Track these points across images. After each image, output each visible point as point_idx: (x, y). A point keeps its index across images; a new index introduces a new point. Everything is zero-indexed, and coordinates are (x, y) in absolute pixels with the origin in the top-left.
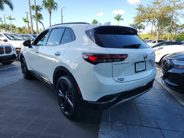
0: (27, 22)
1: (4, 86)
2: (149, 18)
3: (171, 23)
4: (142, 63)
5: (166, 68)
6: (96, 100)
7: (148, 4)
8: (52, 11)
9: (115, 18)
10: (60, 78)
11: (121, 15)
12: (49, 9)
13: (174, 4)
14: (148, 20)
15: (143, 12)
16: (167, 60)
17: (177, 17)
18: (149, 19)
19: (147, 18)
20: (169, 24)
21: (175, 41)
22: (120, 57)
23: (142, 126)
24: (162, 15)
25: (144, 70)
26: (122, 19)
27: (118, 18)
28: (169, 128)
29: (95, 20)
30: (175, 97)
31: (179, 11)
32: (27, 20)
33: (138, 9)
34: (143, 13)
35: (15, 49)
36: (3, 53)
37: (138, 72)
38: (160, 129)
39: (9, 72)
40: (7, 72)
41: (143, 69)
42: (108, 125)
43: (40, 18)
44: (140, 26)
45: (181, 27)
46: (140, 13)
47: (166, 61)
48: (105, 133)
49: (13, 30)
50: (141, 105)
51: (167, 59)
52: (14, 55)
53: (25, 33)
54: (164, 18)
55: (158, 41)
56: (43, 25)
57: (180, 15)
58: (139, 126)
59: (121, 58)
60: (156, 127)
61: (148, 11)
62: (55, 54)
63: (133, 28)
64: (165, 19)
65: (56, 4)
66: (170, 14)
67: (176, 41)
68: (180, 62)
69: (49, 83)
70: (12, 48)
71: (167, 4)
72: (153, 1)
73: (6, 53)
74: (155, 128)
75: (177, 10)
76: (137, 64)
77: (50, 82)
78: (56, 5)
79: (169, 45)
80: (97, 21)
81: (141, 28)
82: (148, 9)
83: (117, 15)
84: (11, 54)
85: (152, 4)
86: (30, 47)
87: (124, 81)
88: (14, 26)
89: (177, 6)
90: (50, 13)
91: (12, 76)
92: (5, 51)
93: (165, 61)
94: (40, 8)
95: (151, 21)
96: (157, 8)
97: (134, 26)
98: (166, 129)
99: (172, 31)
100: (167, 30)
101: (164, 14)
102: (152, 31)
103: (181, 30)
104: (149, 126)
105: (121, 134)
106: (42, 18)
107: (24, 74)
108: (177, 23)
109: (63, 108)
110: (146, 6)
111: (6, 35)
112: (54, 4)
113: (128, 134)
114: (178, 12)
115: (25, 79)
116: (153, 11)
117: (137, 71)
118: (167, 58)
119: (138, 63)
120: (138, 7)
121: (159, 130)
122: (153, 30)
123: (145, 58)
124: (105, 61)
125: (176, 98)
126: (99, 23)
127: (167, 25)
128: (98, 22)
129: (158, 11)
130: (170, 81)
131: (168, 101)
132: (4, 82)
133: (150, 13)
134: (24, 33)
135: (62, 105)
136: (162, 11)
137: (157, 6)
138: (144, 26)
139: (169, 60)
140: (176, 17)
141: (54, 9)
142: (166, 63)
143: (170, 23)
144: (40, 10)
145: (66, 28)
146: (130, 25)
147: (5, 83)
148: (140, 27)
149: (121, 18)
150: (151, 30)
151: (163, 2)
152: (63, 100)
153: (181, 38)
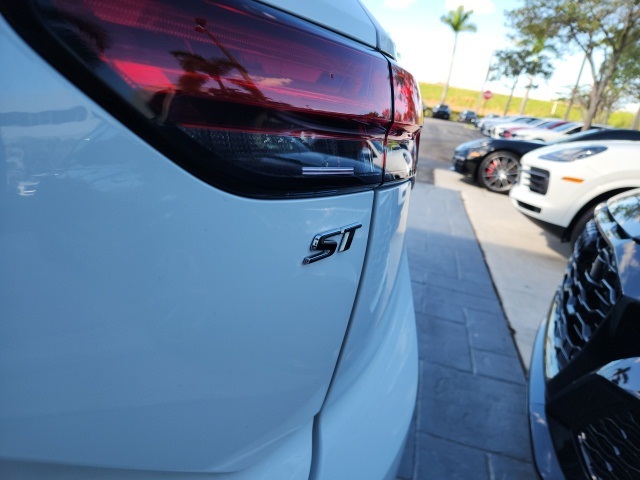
2: (572, 24)
5: (590, 319)
9: (444, 19)
11: (471, 12)
16: (613, 239)
26: (473, 28)
27: (458, 22)
44: (534, 62)
47: (604, 243)
51: (621, 233)
81: (539, 72)
83: (455, 10)
93: (593, 243)
95: (577, 40)
102: (576, 87)
118: (620, 219)
139: (630, 246)
148: (534, 68)
150: (575, 84)
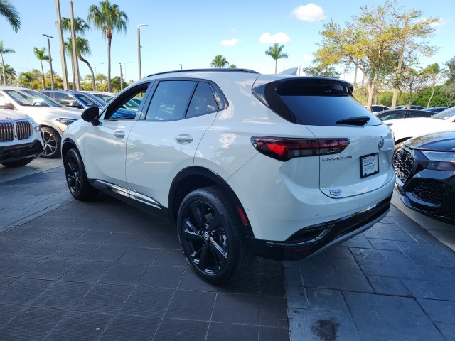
0: (47, 58)
1: (30, 218)
2: (351, 56)
3: (400, 66)
4: (372, 157)
6: (284, 239)
7: (347, 23)
8: (115, 32)
9: (267, 53)
10: (191, 194)
11: (283, 46)
12: (105, 28)
13: (406, 23)
14: (347, 59)
15: (337, 40)
16: (409, 150)
17: (415, 51)
18: (351, 58)
19: (347, 55)
20: (395, 68)
21: (409, 109)
22: (326, 145)
23: (375, 293)
24: (381, 48)
25: (376, 173)
26: (285, 56)
27: (276, 53)
28: (431, 295)
29: (220, 57)
30: (430, 232)
31: (417, 40)
32: (46, 54)
33: (324, 33)
34: (337, 43)
35: (38, 129)
36: (12, 139)
37: (367, 176)
38: (414, 298)
39: (30, 185)
40: (26, 186)
41: (373, 171)
42: (302, 294)
43: (83, 50)
44: (326, 72)
45: (421, 76)
46: (331, 43)
48: (300, 310)
49: (7, 78)
50: (362, 250)
52: (37, 142)
53: (39, 86)
54: (384, 56)
55: (372, 107)
56: (90, 66)
57: (419, 48)
58: (368, 295)
59: (328, 147)
60: (405, 295)
61: (348, 38)
62: (176, 139)
63: (311, 76)
64: (387, 57)
65: (125, 15)
66: (396, 47)
67: (412, 108)
68: (439, 156)
69: (157, 207)
70: (33, 126)
71: (391, 23)
72: (360, 16)
73: (19, 139)
74: (402, 296)
75: (413, 38)
76: (363, 160)
77: (159, 205)
78: (123, 18)
79: (401, 117)
80: (224, 59)
82: (349, 33)
83: (273, 46)
84: (31, 140)
85: (357, 21)
86: (97, 123)
87: (342, 195)
88: (10, 67)
89: (414, 28)
90: (110, 37)
91: (40, 194)
92: (16, 134)
93: (404, 153)
94: (83, 24)
95: (354, 62)
96: (369, 31)
97: (312, 72)
98: (425, 297)
99: (402, 85)
100: (390, 83)
101: (385, 45)
102: (355, 83)
103: (421, 82)
104: (390, 293)
105: (335, 311)
106: (87, 49)
107: (72, 191)
108: (413, 67)
109: (198, 261)
110: (343, 27)
111: (9, 92)
112: (120, 15)
113: (350, 310)
114: (415, 42)
115: (78, 202)
116: (360, 38)
117: (364, 175)
118: (409, 146)
119: (365, 157)
120: (325, 29)
121: (411, 300)
122: (357, 82)
123: (380, 147)
124: (296, 153)
125: (434, 234)
126: (231, 64)
127: (389, 71)
128: (227, 62)
129: (371, 37)
130: (420, 196)
131: (419, 240)
132: (28, 209)
133: (353, 43)
134: (36, 87)
135: (193, 256)
136: (381, 39)
137: (369, 28)
138: (336, 73)
139: (413, 151)
140: (410, 53)
141: (119, 27)
142: (409, 158)
143: (397, 66)
144: (82, 30)
145: (198, 82)
146: (305, 71)
147: (29, 211)
149: (281, 53)
151: (382, 19)
152: (198, 243)
153: (420, 101)
